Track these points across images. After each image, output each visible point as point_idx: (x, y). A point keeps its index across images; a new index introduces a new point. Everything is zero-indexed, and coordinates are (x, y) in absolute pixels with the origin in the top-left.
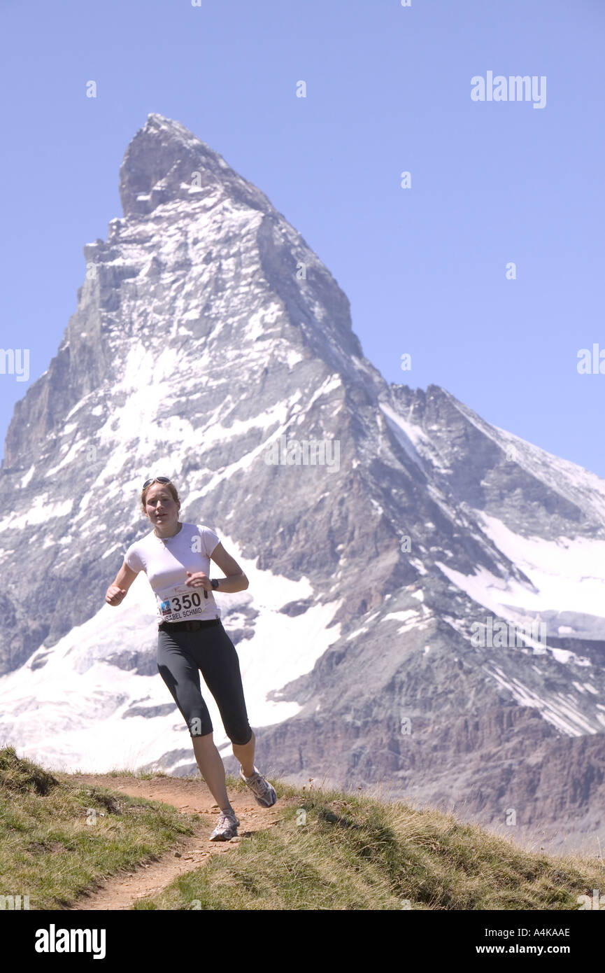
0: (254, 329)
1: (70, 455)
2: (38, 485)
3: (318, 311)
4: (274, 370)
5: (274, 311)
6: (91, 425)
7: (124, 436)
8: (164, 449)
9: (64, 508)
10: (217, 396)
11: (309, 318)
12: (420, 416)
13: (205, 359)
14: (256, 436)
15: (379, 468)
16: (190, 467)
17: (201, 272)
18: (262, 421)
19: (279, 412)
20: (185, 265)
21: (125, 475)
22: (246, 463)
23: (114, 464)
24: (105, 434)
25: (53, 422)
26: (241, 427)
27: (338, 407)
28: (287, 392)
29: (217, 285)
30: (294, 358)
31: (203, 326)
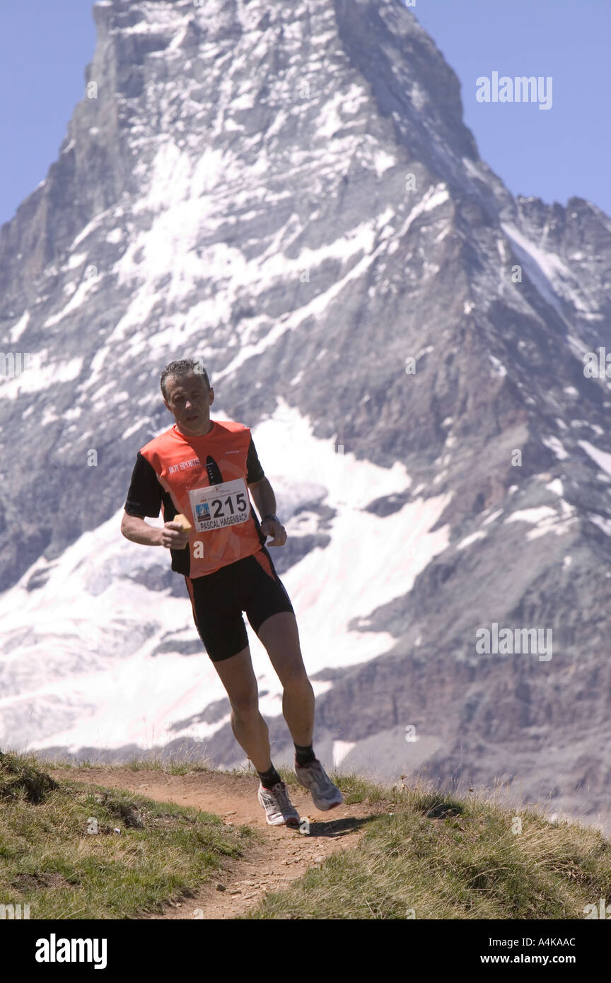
0: (329, 123)
1: (78, 297)
2: (32, 341)
3: (417, 96)
4: (357, 177)
5: (356, 96)
6: (106, 255)
7: (152, 269)
8: (205, 288)
9: (70, 370)
10: (276, 216)
11: (405, 106)
12: (558, 240)
13: (262, 165)
14: (332, 270)
15: (501, 313)
16: (241, 313)
17: (257, 42)
18: (341, 249)
19: (363, 237)
20: (233, 31)
21: (152, 324)
22: (318, 307)
23: (139, 309)
24: (124, 268)
25: (54, 251)
26: (310, 259)
27: (444, 229)
28: (374, 210)
29: (278, 61)
30: (384, 162)
31: (258, 118)
